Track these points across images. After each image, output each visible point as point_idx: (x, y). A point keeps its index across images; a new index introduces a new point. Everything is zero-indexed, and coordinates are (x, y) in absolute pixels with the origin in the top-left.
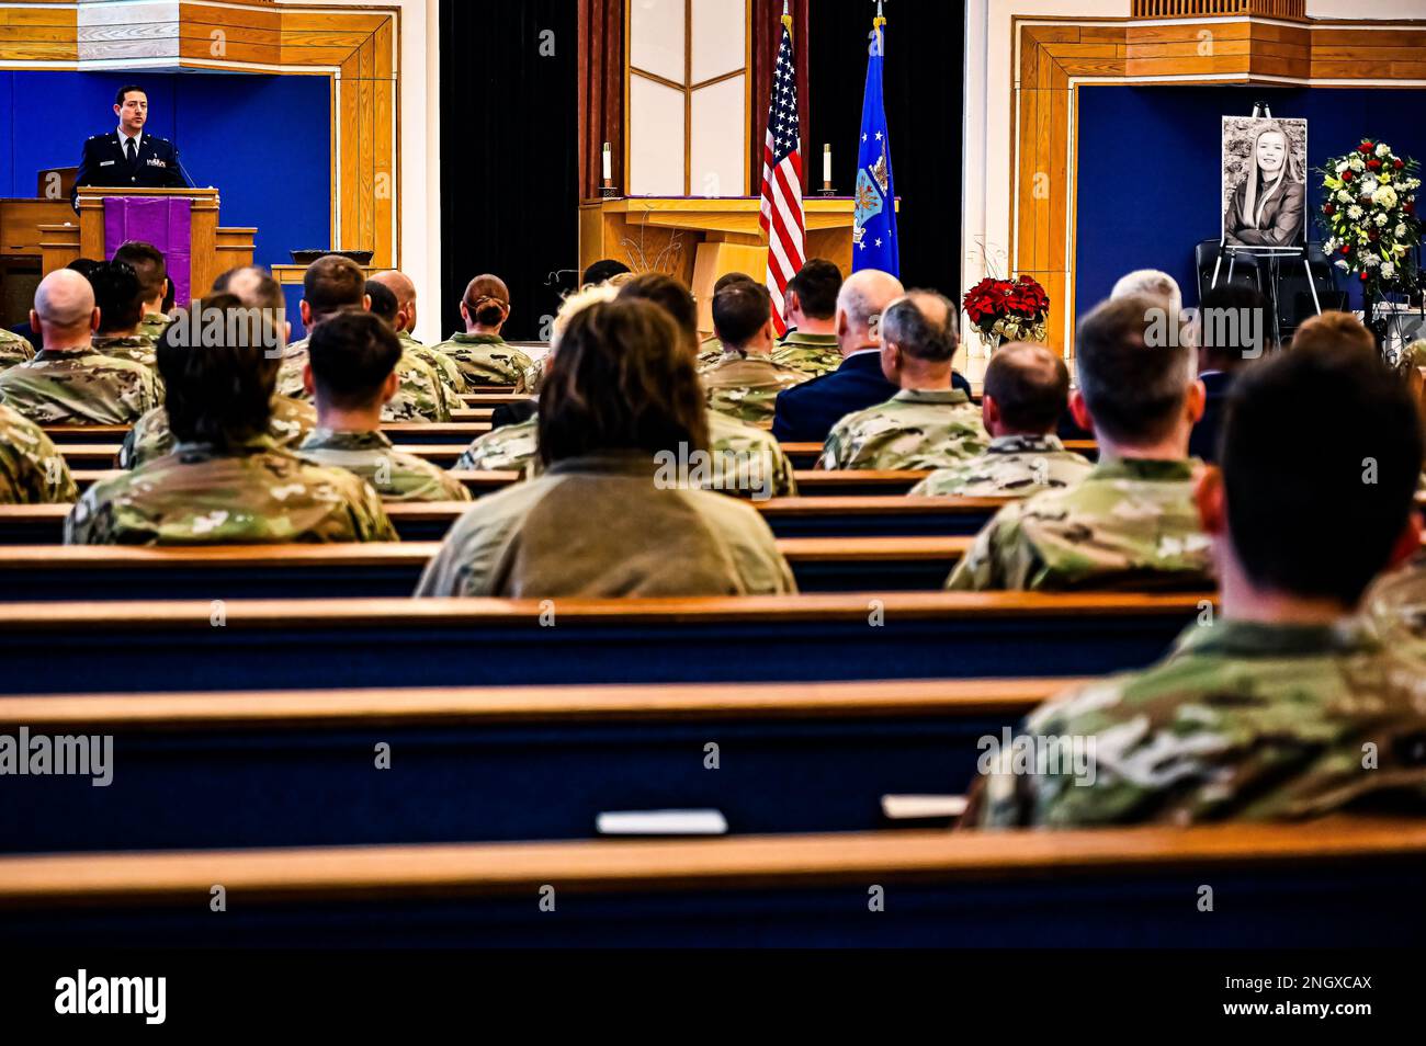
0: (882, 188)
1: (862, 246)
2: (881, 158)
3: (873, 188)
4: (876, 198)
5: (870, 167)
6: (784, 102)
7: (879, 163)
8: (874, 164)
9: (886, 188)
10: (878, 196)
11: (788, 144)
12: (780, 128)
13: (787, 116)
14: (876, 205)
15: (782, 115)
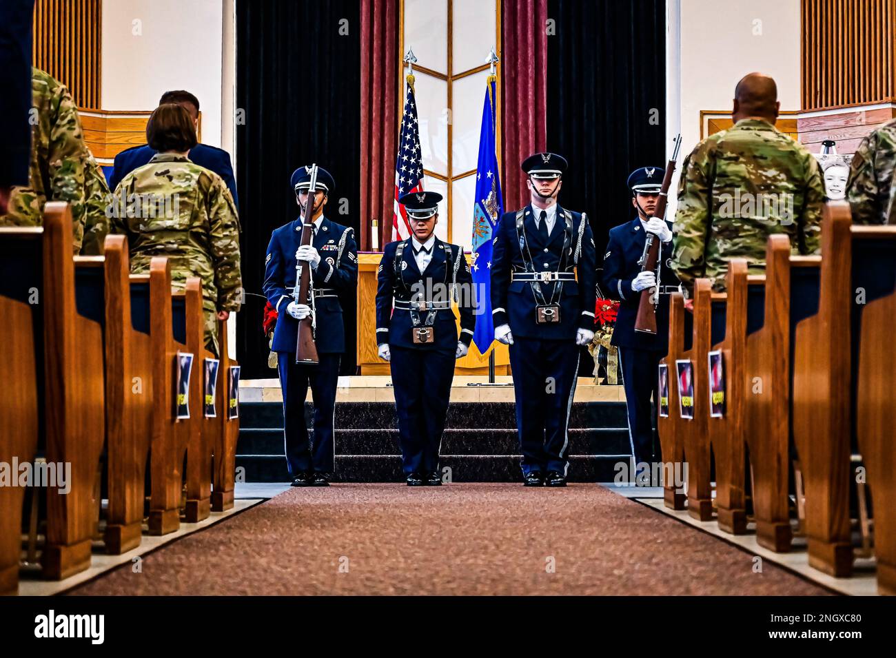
0: (492, 218)
1: (476, 268)
2: (491, 193)
3: (485, 219)
4: (487, 227)
5: (483, 200)
6: (407, 147)
7: (489, 197)
8: (486, 198)
9: (496, 218)
10: (489, 226)
11: (410, 182)
12: (404, 168)
13: (409, 158)
14: (487, 233)
15: (405, 158)
